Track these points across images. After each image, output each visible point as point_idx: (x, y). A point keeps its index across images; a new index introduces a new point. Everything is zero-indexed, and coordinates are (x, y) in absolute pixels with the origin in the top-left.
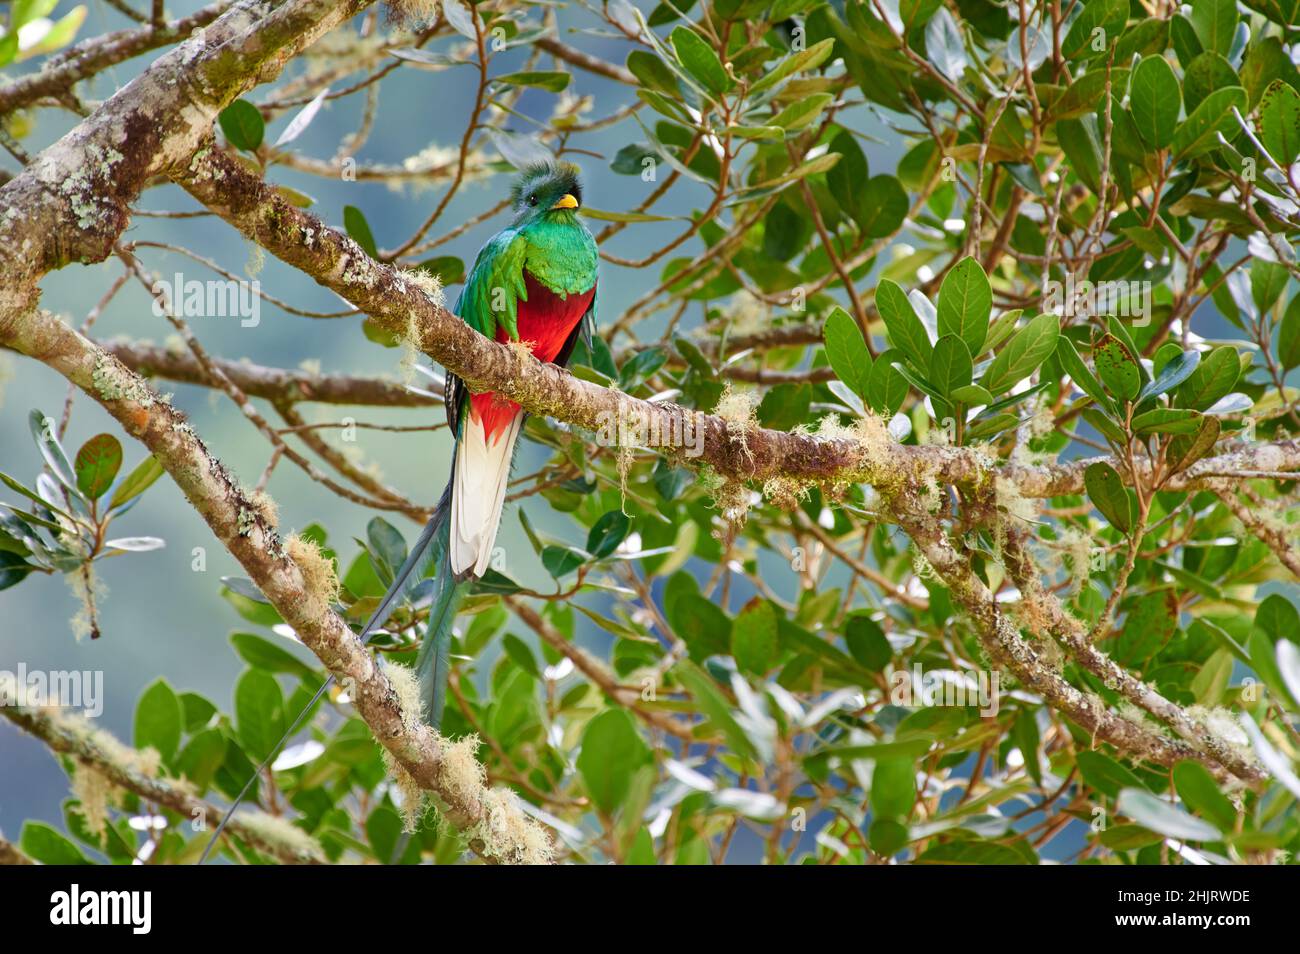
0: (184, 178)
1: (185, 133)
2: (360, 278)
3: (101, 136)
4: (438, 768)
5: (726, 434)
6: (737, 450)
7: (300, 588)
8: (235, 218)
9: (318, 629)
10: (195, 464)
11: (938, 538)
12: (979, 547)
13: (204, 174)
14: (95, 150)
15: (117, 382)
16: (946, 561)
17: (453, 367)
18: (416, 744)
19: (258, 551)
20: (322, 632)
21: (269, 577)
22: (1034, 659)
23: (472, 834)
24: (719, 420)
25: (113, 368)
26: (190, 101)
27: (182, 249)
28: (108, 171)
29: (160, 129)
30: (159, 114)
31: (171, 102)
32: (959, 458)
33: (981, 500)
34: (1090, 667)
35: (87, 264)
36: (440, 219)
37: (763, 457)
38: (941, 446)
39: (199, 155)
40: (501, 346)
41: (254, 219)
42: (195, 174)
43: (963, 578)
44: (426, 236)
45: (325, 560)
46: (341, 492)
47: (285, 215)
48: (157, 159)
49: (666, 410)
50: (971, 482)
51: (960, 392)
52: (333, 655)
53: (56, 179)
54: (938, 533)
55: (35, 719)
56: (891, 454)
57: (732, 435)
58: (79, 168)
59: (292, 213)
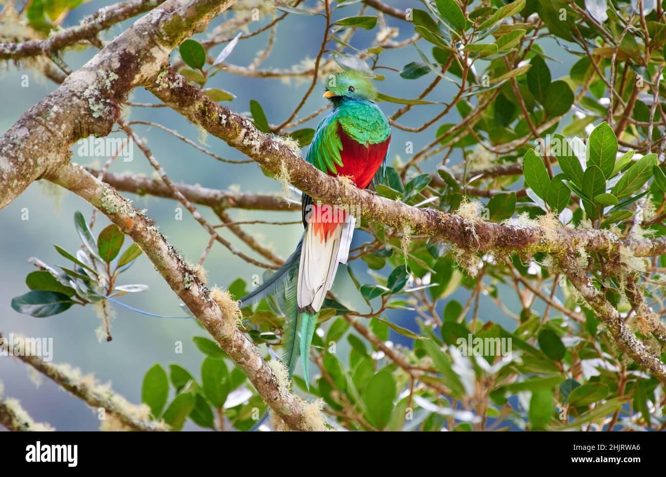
0: (152, 88)
1: (153, 62)
2: (253, 142)
3: (105, 64)
4: (301, 418)
5: (463, 225)
6: (469, 235)
7: (220, 318)
8: (181, 110)
9: (231, 341)
10: (160, 249)
11: (586, 282)
12: (611, 286)
13: (164, 85)
14: (102, 73)
15: (115, 203)
16: (591, 295)
17: (306, 191)
18: (287, 405)
19: (196, 297)
20: (233, 342)
21: (202, 312)
22: (643, 349)
24: (459, 217)
25: (113, 196)
26: (156, 44)
27: (159, 125)
28: (109, 84)
29: (139, 60)
30: (138, 52)
31: (145, 45)
32: (598, 236)
33: (612, 260)
35: (97, 137)
37: (484, 239)
38: (587, 229)
39: (161, 75)
41: (193, 110)
42: (158, 85)
43: (601, 304)
44: (297, 116)
45: (234, 302)
46: (249, 260)
47: (210, 108)
48: (137, 77)
49: (429, 213)
50: (605, 250)
51: (599, 198)
52: (239, 356)
53: (80, 89)
54: (587, 279)
55: (79, 388)
56: (559, 235)
57: (467, 226)
58: (93, 83)
59: (214, 106)
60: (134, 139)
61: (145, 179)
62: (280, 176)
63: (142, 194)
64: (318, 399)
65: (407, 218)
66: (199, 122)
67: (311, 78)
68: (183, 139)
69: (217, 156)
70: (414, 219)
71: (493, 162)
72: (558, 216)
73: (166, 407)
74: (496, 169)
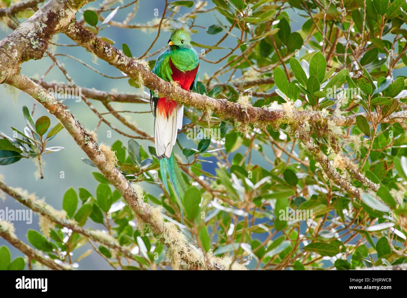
0: (66, 32)
1: (66, 18)
2: (123, 62)
3: (40, 19)
4: (150, 216)
5: (241, 109)
6: (244, 114)
7: (105, 161)
8: (83, 44)
9: (111, 173)
10: (71, 122)
11: (309, 140)
12: (323, 142)
13: (73, 30)
14: (38, 24)
15: (45, 97)
16: (312, 147)
17: (153, 89)
18: (142, 209)
19: (91, 149)
21: (95, 157)
22: (341, 177)
23: (161, 236)
24: (238, 104)
25: (44, 92)
26: (68, 8)
27: (71, 56)
28: (42, 30)
29: (58, 16)
30: (58, 12)
31: (62, 8)
32: (316, 115)
33: (323, 128)
34: (359, 179)
35: (35, 60)
36: (152, 48)
37: (253, 116)
38: (310, 111)
39: (71, 24)
41: (89, 44)
42: (70, 31)
43: (317, 152)
45: (112, 152)
46: (121, 133)
47: (99, 43)
48: (58, 26)
49: (221, 102)
50: (320, 122)
51: (316, 93)
52: (115, 182)
53: (26, 33)
54: (309, 138)
55: (27, 201)
56: (294, 114)
57: (243, 109)
58: (33, 29)
59: (101, 42)
60: (57, 64)
61: (64, 85)
62: (138, 81)
64: (160, 206)
65: (209, 104)
66: (92, 51)
68: (85, 65)
69: (103, 74)
70: (213, 105)
71: (258, 77)
72: (294, 103)
73: (76, 212)
74: (260, 81)
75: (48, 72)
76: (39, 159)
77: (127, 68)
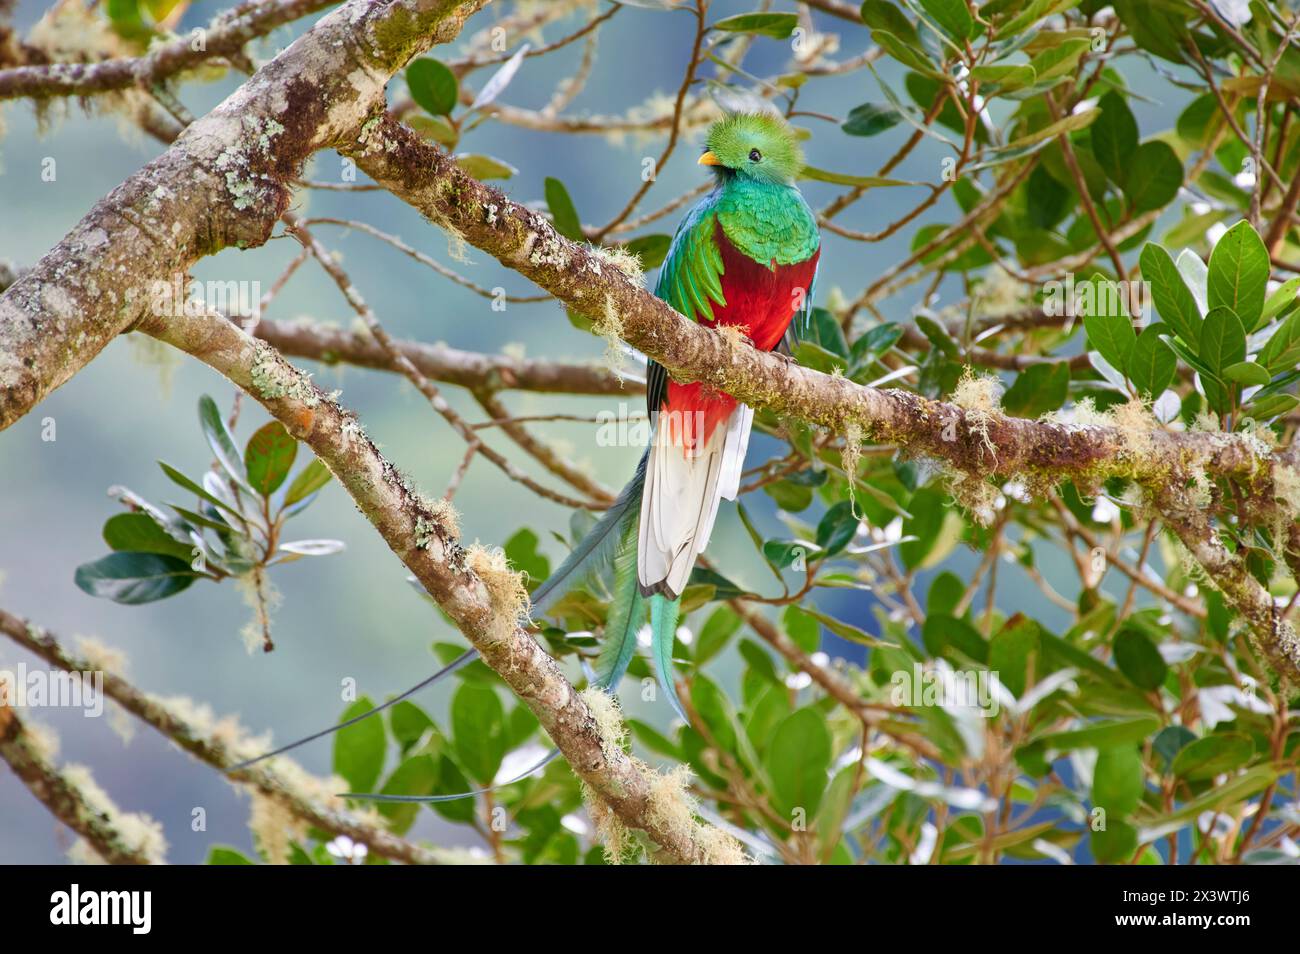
0: (351, 151)
1: (353, 100)
2: (550, 259)
3: (259, 105)
4: (646, 804)
5: (964, 424)
6: (976, 442)
7: (486, 605)
8: (409, 194)
9: (507, 651)
10: (366, 470)
11: (1207, 536)
12: (1256, 544)
13: (375, 145)
14: (253, 121)
15: (279, 379)
16: (1218, 562)
17: (655, 355)
18: (619, 777)
19: (438, 565)
20: (512, 653)
21: (451, 595)
24: (957, 408)
25: (275, 364)
26: (358, 65)
27: (365, 226)
28: (267, 144)
29: (325, 96)
30: (324, 80)
31: (337, 66)
32: (1232, 445)
33: (1258, 492)
35: (244, 249)
37: (1006, 449)
38: (1210, 432)
39: (368, 125)
40: (710, 330)
41: (431, 194)
42: (364, 146)
43: (1237, 579)
44: (637, 209)
45: (513, 574)
46: (542, 492)
47: (465, 190)
48: (322, 130)
49: (897, 399)
50: (1245, 472)
51: (1233, 370)
52: (524, 680)
53: (210, 154)
54: (1208, 530)
55: (208, 745)
56: (1154, 443)
57: (972, 426)
58: (235, 141)
59: (473, 188)
60: (315, 254)
61: (337, 332)
62: (603, 325)
63: (332, 362)
64: (680, 766)
65: (853, 408)
66: (445, 217)
67: (667, 133)
68: (413, 255)
69: (479, 287)
70: (867, 412)
71: (1023, 300)
72: (1152, 405)
73: (381, 783)
74: (1029, 314)
75: (284, 280)
76: (258, 582)
77: (564, 280)
